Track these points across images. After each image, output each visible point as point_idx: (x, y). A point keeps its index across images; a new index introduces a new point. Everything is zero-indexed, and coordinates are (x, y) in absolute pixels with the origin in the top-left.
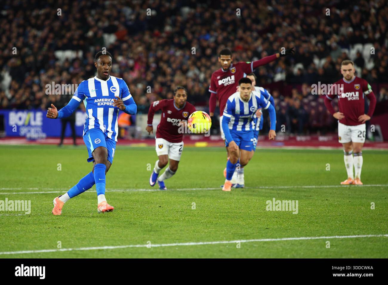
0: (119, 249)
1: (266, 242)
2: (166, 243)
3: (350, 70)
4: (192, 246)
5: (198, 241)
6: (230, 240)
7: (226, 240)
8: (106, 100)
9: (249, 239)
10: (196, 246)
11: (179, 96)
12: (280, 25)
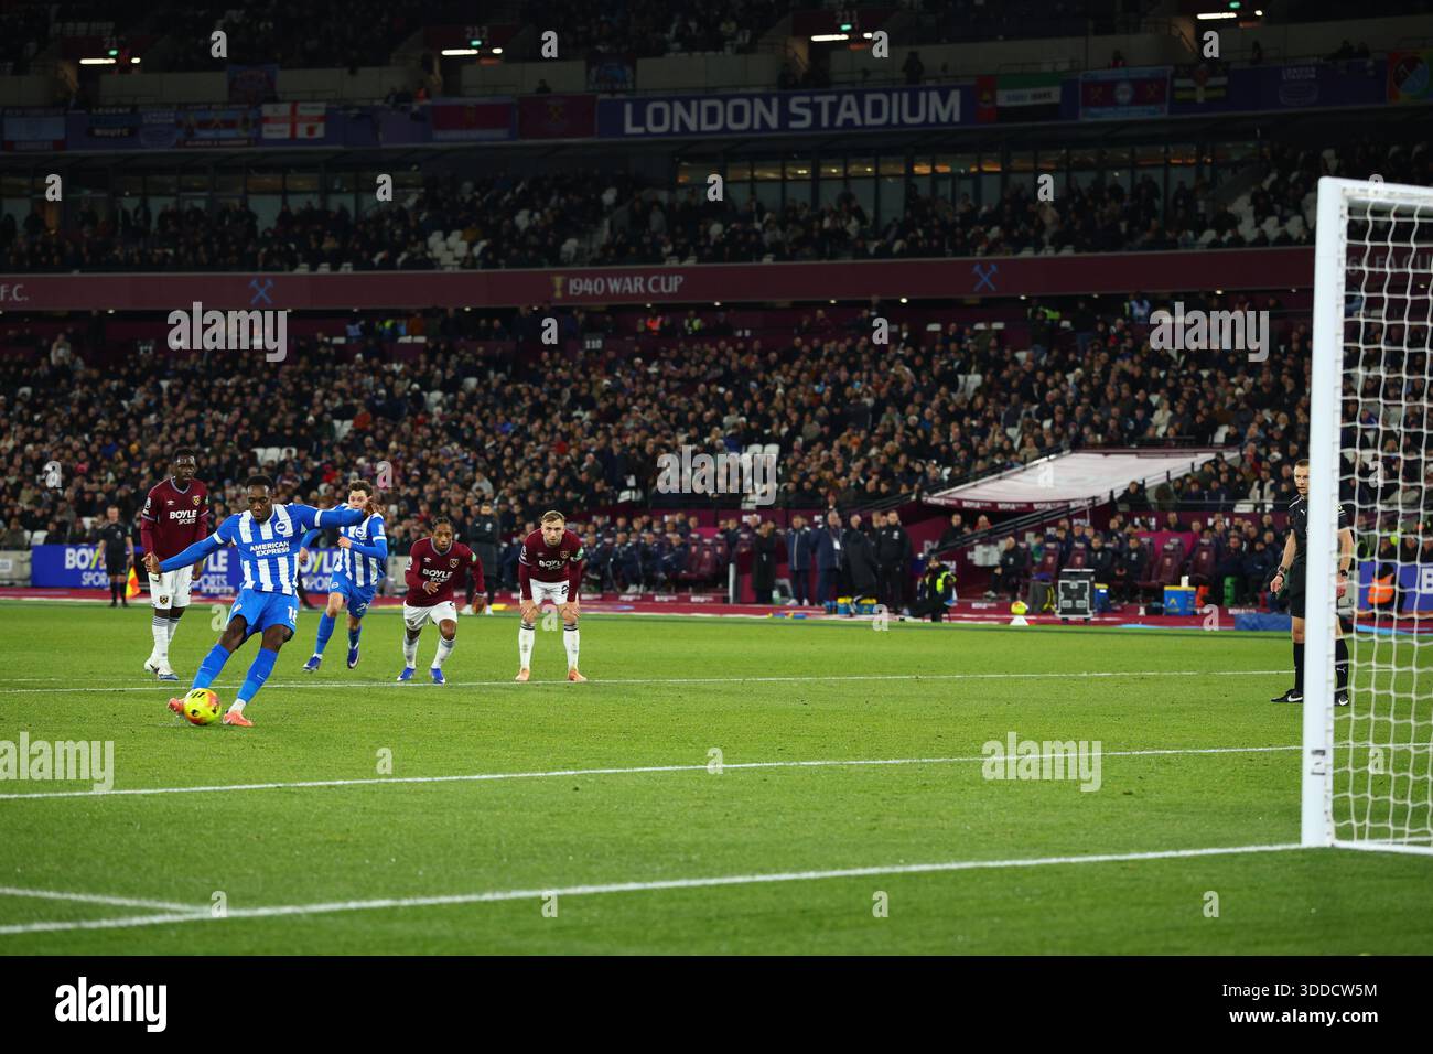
0: (364, 786)
1: (608, 774)
2: (441, 776)
3: (557, 529)
4: (485, 781)
5: (495, 773)
6: (548, 770)
7: (542, 770)
8: (269, 545)
9: (581, 769)
10: (491, 780)
11: (440, 534)
12: (627, 409)
